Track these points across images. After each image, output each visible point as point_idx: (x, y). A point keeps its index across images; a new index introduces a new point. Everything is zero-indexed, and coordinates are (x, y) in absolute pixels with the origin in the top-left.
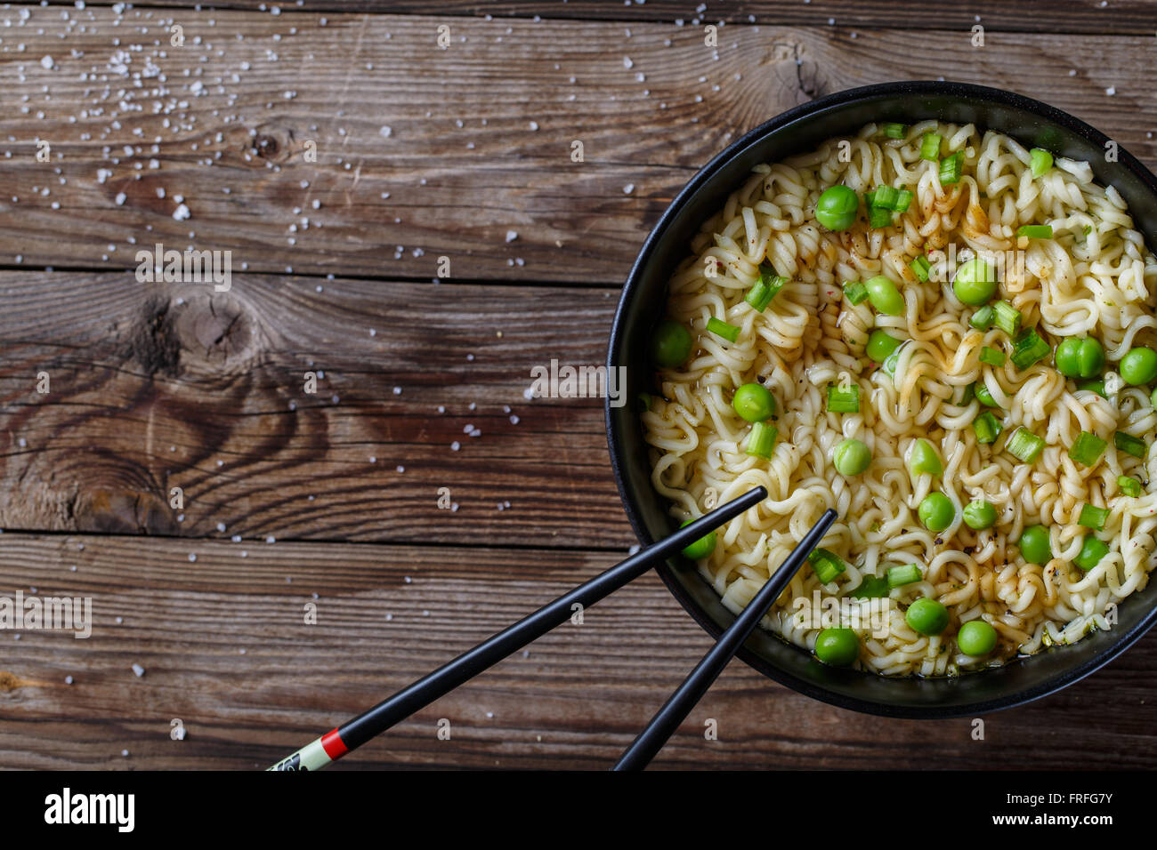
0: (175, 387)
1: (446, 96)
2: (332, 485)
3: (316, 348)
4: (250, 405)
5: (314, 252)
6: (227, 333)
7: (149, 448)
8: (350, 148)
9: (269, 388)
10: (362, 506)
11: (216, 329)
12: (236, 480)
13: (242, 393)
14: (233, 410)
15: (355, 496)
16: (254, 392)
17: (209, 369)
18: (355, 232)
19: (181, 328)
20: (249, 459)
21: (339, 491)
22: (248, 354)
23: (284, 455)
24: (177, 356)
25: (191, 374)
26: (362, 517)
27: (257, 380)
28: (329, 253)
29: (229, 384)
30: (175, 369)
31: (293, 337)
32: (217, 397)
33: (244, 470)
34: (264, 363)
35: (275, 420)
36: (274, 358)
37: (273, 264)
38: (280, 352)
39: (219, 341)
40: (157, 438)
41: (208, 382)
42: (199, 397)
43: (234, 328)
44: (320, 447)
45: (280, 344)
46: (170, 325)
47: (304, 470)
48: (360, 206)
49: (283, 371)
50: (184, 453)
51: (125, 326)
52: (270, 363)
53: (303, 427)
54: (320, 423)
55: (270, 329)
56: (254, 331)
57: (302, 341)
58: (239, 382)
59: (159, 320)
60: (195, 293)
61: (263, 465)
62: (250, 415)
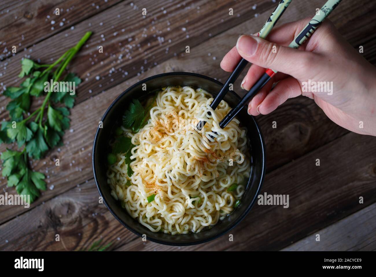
0: (63, 229)
1: (91, 122)
2: (114, 232)
3: (93, 201)
4: (84, 223)
5: (79, 178)
6: (69, 209)
7: (65, 247)
8: (75, 147)
9: (86, 217)
10: (125, 233)
11: (66, 209)
12: (90, 244)
13: (80, 221)
14: (80, 227)
15: (121, 232)
16: (83, 220)
17: (69, 220)
18: (87, 167)
19: (57, 213)
20: (91, 236)
21: (117, 233)
22: (77, 211)
23: (99, 231)
24: (60, 221)
25: (65, 224)
26: (126, 236)
27: (82, 216)
28: (83, 176)
29: (76, 221)
30: (61, 225)
31: (86, 201)
32: (75, 226)
33: (91, 240)
34: (82, 211)
35: (92, 224)
36: (84, 209)
37: (71, 185)
38: (85, 206)
39: (68, 212)
40: (65, 243)
41: (71, 223)
42: (70, 228)
43: (70, 207)
44: (107, 224)
45: (83, 205)
46: (54, 214)
47: (106, 232)
48: (85, 161)
49: (88, 210)
50: (74, 244)
51: (43, 220)
52: (83, 211)
53: (100, 221)
54: (103, 218)
55: (78, 202)
56: (75, 205)
57: (88, 201)
58: (78, 219)
59: (51, 214)
60: (56, 203)
61: (95, 236)
62: (85, 226)
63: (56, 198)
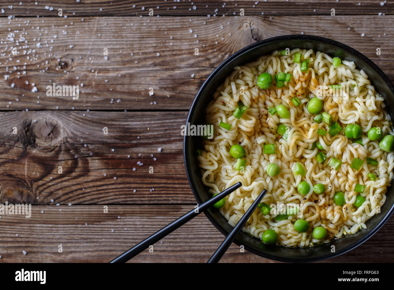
0: (34, 151)
1: (127, 45)
2: (91, 184)
3: (84, 136)
4: (61, 157)
5: (82, 102)
6: (52, 132)
7: (26, 173)
8: (93, 64)
9: (67, 151)
10: (102, 192)
11: (48, 130)
12: (57, 184)
13: (58, 153)
14: (55, 160)
15: (99, 188)
16: (62, 152)
17: (46, 145)
18: (96, 94)
19: (36, 130)
20: (62, 176)
21: (93, 187)
22: (60, 139)
23: (74, 174)
24: (35, 141)
25: (40, 147)
26: (102, 196)
27: (63, 148)
28: (87, 102)
29: (53, 150)
30: (34, 145)
31: (76, 133)
32: (49, 155)
33: (60, 180)
34: (66, 142)
35: (70, 162)
36: (69, 140)
37: (67, 107)
38: (71, 138)
39: (49, 134)
40: (28, 170)
41: (46, 149)
42: (43, 155)
43: (55, 130)
44: (86, 171)
45: (71, 135)
46: (32, 130)
47: (81, 180)
48: (98, 85)
49: (72, 144)
50: (38, 175)
51: (15, 131)
52: (68, 142)
53: (80, 164)
54: (86, 162)
55: (67, 130)
56: (62, 131)
57: (79, 134)
58: (57, 149)
59: (28, 128)
60: (40, 118)
61: (66, 178)
62: (61, 160)
63: (43, 113)
